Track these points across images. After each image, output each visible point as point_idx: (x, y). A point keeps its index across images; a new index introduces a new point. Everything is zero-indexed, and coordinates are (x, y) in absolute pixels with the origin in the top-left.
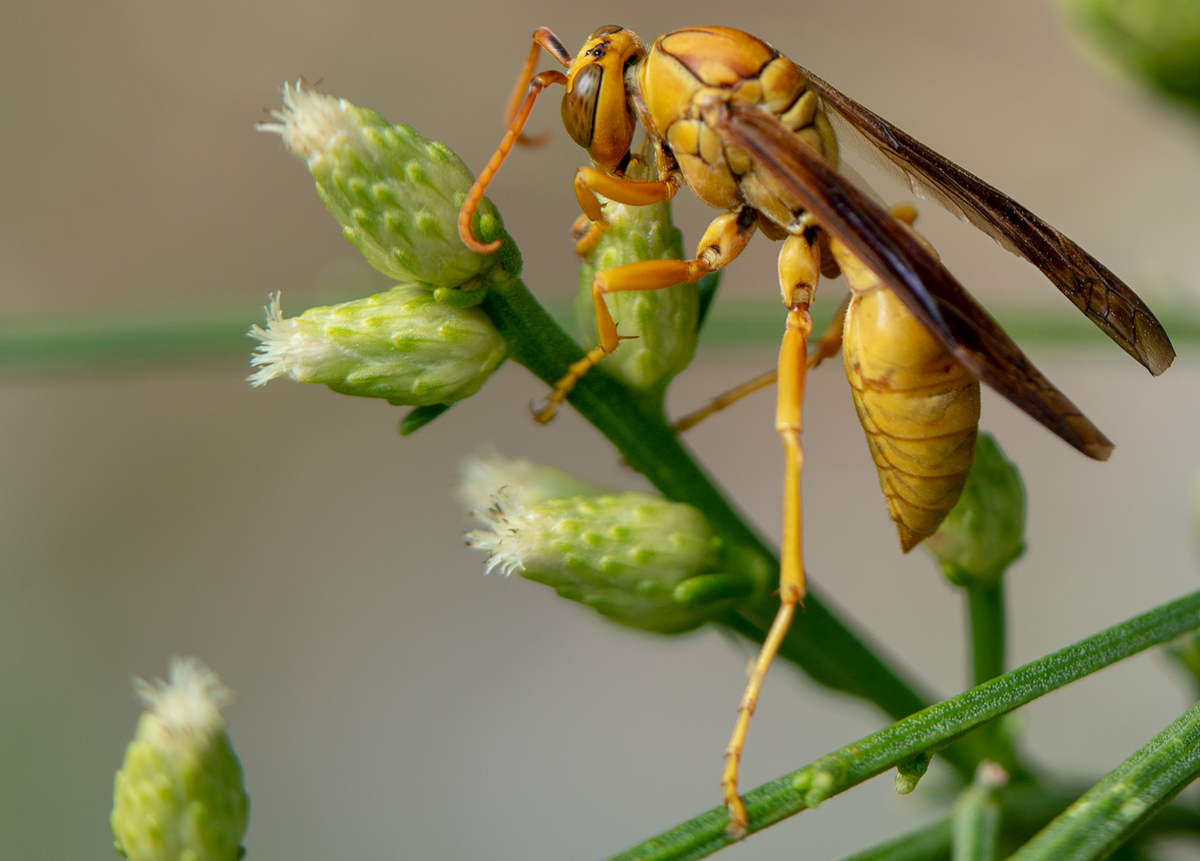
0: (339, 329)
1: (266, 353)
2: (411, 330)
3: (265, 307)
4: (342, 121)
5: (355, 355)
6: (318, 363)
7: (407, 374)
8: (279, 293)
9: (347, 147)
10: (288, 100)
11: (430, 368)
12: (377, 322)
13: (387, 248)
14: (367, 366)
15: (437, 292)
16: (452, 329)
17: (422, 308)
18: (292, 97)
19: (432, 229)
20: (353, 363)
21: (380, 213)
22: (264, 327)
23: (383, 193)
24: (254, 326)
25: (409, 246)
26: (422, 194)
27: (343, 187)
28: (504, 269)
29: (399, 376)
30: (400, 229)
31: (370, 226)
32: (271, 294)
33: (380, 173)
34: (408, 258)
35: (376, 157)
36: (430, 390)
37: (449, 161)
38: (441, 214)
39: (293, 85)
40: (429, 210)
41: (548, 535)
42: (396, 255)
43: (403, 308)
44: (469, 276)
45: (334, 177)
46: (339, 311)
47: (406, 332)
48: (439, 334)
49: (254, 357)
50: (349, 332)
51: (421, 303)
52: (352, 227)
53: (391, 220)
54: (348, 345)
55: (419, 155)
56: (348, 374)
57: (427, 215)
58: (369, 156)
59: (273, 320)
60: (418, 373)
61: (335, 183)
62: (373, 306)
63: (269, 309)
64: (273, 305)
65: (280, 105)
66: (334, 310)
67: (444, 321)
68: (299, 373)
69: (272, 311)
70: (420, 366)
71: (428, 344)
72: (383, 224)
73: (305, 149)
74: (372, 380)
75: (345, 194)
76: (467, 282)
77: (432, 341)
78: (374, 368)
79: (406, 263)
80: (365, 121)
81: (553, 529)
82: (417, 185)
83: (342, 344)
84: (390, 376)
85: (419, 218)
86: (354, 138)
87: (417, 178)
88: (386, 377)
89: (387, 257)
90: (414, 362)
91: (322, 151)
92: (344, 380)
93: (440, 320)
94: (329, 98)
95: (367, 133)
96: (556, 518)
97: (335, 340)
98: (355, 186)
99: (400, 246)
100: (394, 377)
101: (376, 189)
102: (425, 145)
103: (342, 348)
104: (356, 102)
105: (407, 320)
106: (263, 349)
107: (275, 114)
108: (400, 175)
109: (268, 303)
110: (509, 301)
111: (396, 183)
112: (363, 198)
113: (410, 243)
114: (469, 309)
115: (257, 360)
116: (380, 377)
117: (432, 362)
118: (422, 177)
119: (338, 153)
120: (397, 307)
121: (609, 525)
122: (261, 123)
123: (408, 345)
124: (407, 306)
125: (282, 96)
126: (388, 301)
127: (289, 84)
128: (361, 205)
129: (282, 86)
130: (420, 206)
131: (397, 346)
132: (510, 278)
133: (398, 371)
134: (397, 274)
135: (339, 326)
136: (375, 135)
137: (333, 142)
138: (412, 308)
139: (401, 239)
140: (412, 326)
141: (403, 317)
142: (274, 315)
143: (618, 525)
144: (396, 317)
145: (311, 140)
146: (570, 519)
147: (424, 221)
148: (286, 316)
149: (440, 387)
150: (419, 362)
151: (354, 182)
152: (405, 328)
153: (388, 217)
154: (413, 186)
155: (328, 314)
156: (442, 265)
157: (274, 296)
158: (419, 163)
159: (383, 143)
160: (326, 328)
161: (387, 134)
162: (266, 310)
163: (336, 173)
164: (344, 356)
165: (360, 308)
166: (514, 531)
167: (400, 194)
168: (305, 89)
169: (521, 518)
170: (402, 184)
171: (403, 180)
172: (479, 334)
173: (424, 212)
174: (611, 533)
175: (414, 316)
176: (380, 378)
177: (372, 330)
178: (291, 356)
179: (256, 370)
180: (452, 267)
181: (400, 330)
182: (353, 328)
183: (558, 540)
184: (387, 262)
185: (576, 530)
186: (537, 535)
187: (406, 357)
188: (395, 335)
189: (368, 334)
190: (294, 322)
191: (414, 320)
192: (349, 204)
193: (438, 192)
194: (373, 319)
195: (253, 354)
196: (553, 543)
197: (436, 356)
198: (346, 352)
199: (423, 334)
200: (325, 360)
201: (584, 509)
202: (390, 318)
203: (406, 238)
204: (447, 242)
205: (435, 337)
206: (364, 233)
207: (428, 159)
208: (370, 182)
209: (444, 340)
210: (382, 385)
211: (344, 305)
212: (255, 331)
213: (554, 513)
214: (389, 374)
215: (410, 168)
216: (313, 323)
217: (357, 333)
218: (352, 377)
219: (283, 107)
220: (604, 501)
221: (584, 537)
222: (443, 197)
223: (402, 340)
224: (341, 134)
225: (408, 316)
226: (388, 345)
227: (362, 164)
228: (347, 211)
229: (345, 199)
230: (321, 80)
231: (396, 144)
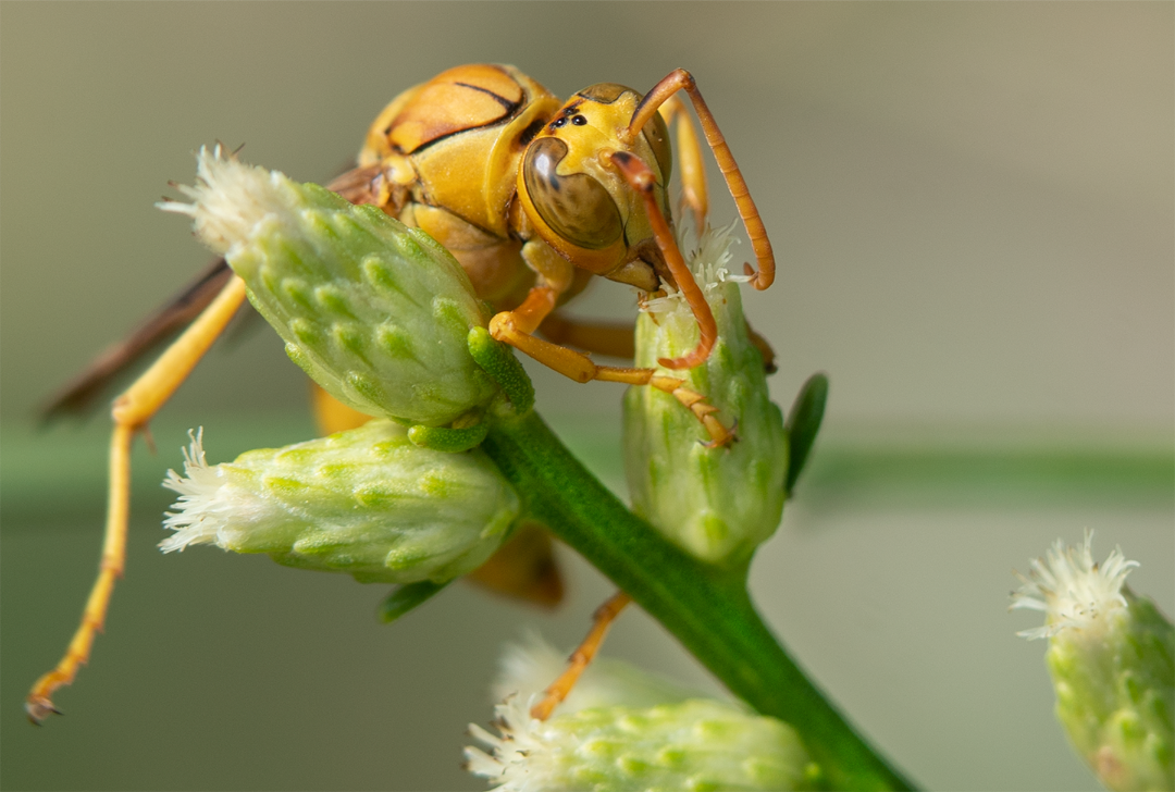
0: (281, 480)
1: (180, 511)
2: (380, 482)
3: (183, 448)
4: (273, 201)
5: (304, 515)
6: (252, 525)
7: (377, 541)
8: (201, 428)
9: (278, 236)
10: (204, 172)
11: (409, 532)
12: (335, 470)
13: (341, 372)
14: (321, 530)
15: (413, 431)
16: (438, 480)
17: (398, 451)
18: (210, 167)
19: (401, 348)
20: (301, 526)
21: (328, 325)
22: (182, 474)
23: (329, 298)
24: (171, 473)
25: (368, 369)
26: (385, 299)
27: (275, 287)
28: (508, 400)
29: (367, 543)
30: (357, 346)
31: (315, 340)
32: (191, 430)
33: (323, 270)
34: (370, 385)
35: (320, 249)
36: (411, 563)
37: (425, 255)
38: (413, 328)
39: (211, 151)
40: (396, 321)
41: (571, 759)
42: (353, 382)
43: (371, 452)
44: (457, 410)
45: (261, 278)
46: (284, 455)
47: (374, 485)
48: (421, 488)
49: (167, 518)
50: (296, 484)
51: (396, 444)
52: (295, 342)
53: (342, 335)
54: (294, 502)
55: (384, 248)
56: (294, 541)
57: (393, 328)
58: (309, 248)
59: (193, 465)
60: (393, 540)
61: (264, 284)
62: (332, 449)
63: (188, 451)
64: (192, 446)
65: (192, 178)
66: (278, 453)
67: (428, 469)
68: (226, 540)
69: (193, 454)
70: (395, 530)
71: (405, 501)
72: (332, 339)
73: (222, 239)
74: (328, 550)
75: (279, 300)
76: (460, 417)
77: (411, 496)
78: (331, 533)
79: (371, 391)
80: (306, 201)
81: (577, 752)
82: (378, 288)
83: (286, 499)
84: (353, 544)
85: (382, 332)
86: (290, 224)
87: (378, 278)
88: (346, 545)
89: (343, 383)
90: (386, 525)
91: (246, 242)
92: (291, 548)
93: (423, 468)
94: (259, 168)
95: (308, 217)
96: (583, 736)
97: (276, 495)
98: (291, 289)
99: (357, 369)
100: (359, 544)
101: (320, 293)
102: (393, 233)
103: (286, 505)
104: (296, 175)
105: (376, 469)
106: (178, 506)
107: (184, 189)
108: (354, 274)
109: (187, 443)
110: (520, 444)
111: (348, 285)
112: (304, 304)
113: (371, 365)
114: (461, 453)
115: (172, 521)
116: (338, 545)
117: (412, 524)
118: (387, 277)
119: (266, 244)
120: (365, 450)
121: (657, 746)
122: (167, 199)
123: (378, 502)
124: (377, 449)
125: (195, 165)
126: (353, 442)
127: (207, 149)
128: (300, 314)
129: (199, 151)
130: (382, 316)
131: (362, 503)
132: (518, 412)
133: (365, 537)
134: (360, 406)
135: (282, 475)
136: (318, 221)
137: (259, 227)
138: (385, 451)
139: (358, 360)
140: (382, 476)
141: (371, 464)
142: (194, 460)
143: (669, 748)
144: (361, 465)
145: (228, 225)
146: (603, 738)
147: (388, 335)
148: (212, 460)
149: (423, 558)
150: (393, 524)
151: (289, 283)
152: (374, 479)
153: (338, 330)
154: (374, 290)
155: (269, 459)
156: (417, 395)
157: (195, 434)
158: (382, 257)
159: (331, 231)
160: (264, 479)
161: (338, 219)
162: (185, 453)
163: (265, 270)
164: (290, 516)
165: (314, 451)
166: (524, 754)
167: (354, 299)
168: (224, 157)
169: (534, 736)
170: (358, 286)
171: (359, 281)
172: (476, 487)
173: (388, 324)
174: (659, 757)
175: (386, 463)
176: (340, 546)
177: (327, 481)
178: (214, 516)
179: (170, 533)
180: (432, 397)
181: (366, 481)
182: (301, 478)
183: (584, 767)
184: (345, 390)
185: (610, 752)
186: (555, 758)
187: (374, 519)
188: (360, 489)
189: (322, 487)
190: (221, 470)
191: (386, 469)
192: (285, 312)
193: (408, 297)
194: (330, 467)
195: (167, 514)
196: (576, 771)
197: (418, 515)
198: (292, 510)
199: (398, 488)
200: (262, 522)
201: (624, 724)
202: (353, 466)
203: (364, 359)
204: (423, 364)
205: (414, 491)
206: (309, 353)
207: (394, 251)
208: (311, 284)
209: (427, 495)
210: (342, 556)
211: (294, 447)
212: (172, 481)
213: (580, 730)
214: (352, 540)
215: (369, 264)
216: (247, 471)
217: (306, 485)
218: (301, 545)
219: (199, 182)
220: (656, 713)
221: (621, 763)
222: (418, 305)
223: (368, 495)
224: (270, 218)
225: (378, 463)
226: (350, 502)
227: (303, 259)
228: (285, 321)
229: (279, 305)
230: (243, 145)
231: (349, 232)
